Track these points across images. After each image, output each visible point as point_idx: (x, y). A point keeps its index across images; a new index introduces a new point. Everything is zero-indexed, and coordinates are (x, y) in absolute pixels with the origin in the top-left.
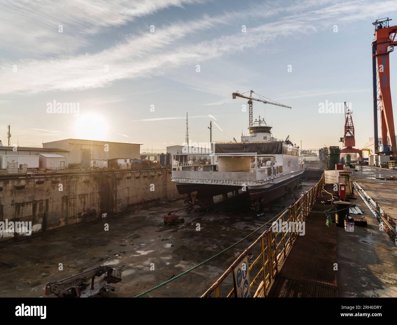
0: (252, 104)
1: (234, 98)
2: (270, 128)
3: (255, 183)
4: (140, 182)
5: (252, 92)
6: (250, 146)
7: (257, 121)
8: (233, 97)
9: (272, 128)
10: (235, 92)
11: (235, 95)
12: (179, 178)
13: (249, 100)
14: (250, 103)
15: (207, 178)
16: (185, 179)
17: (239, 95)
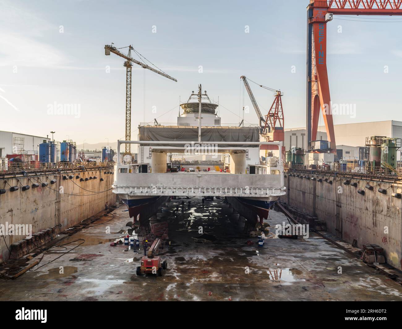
0: (131, 68)
1: (107, 54)
2: (215, 106)
3: (279, 191)
4: (28, 198)
5: (131, 48)
6: (209, 132)
7: (194, 93)
8: (106, 52)
9: (218, 106)
10: (110, 44)
11: (110, 49)
12: (134, 188)
13: (126, 60)
14: (128, 65)
15: (192, 186)
16: (146, 188)
17: (114, 50)
